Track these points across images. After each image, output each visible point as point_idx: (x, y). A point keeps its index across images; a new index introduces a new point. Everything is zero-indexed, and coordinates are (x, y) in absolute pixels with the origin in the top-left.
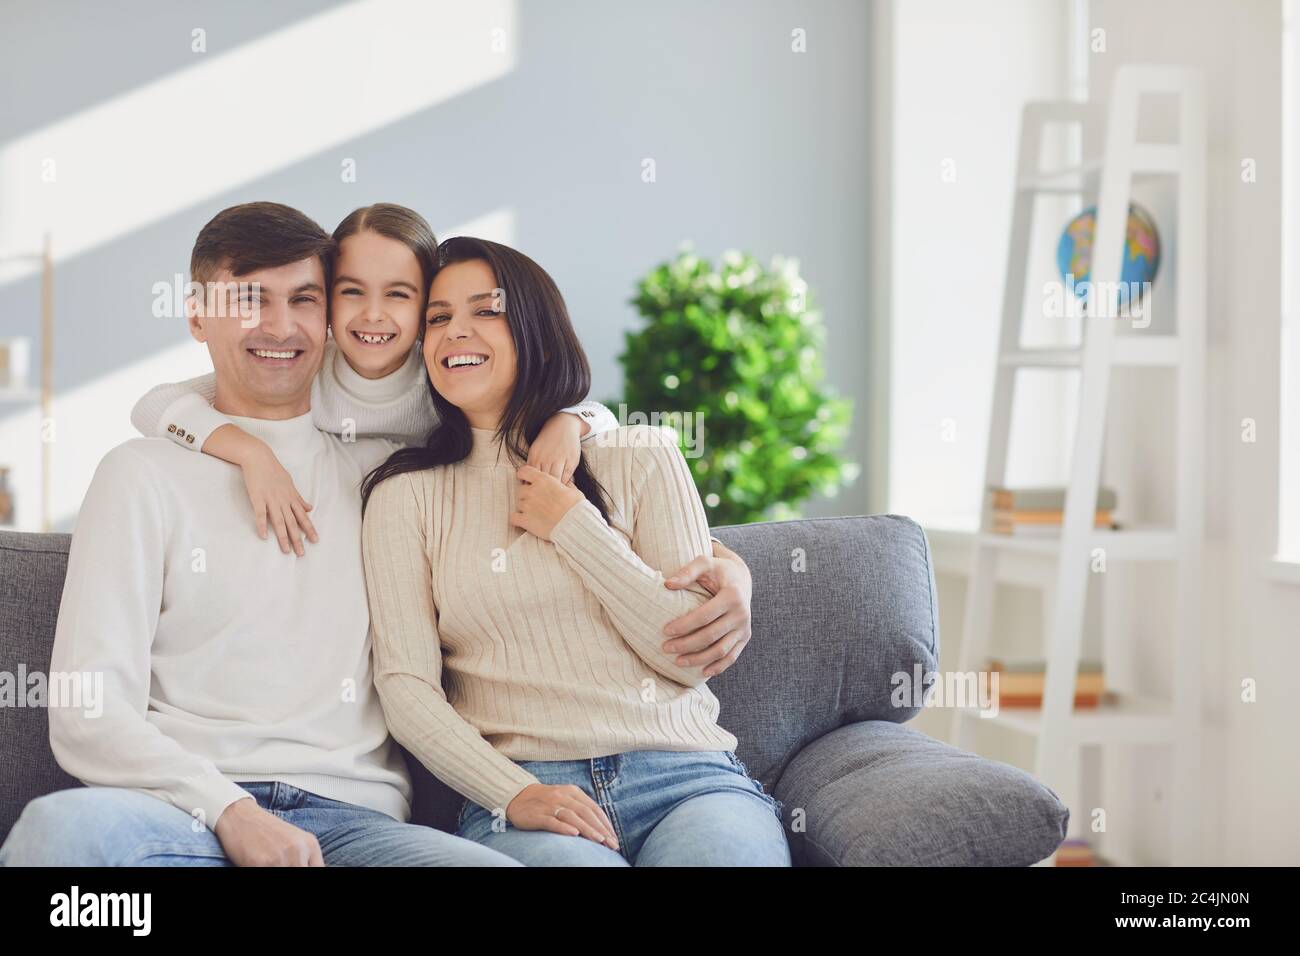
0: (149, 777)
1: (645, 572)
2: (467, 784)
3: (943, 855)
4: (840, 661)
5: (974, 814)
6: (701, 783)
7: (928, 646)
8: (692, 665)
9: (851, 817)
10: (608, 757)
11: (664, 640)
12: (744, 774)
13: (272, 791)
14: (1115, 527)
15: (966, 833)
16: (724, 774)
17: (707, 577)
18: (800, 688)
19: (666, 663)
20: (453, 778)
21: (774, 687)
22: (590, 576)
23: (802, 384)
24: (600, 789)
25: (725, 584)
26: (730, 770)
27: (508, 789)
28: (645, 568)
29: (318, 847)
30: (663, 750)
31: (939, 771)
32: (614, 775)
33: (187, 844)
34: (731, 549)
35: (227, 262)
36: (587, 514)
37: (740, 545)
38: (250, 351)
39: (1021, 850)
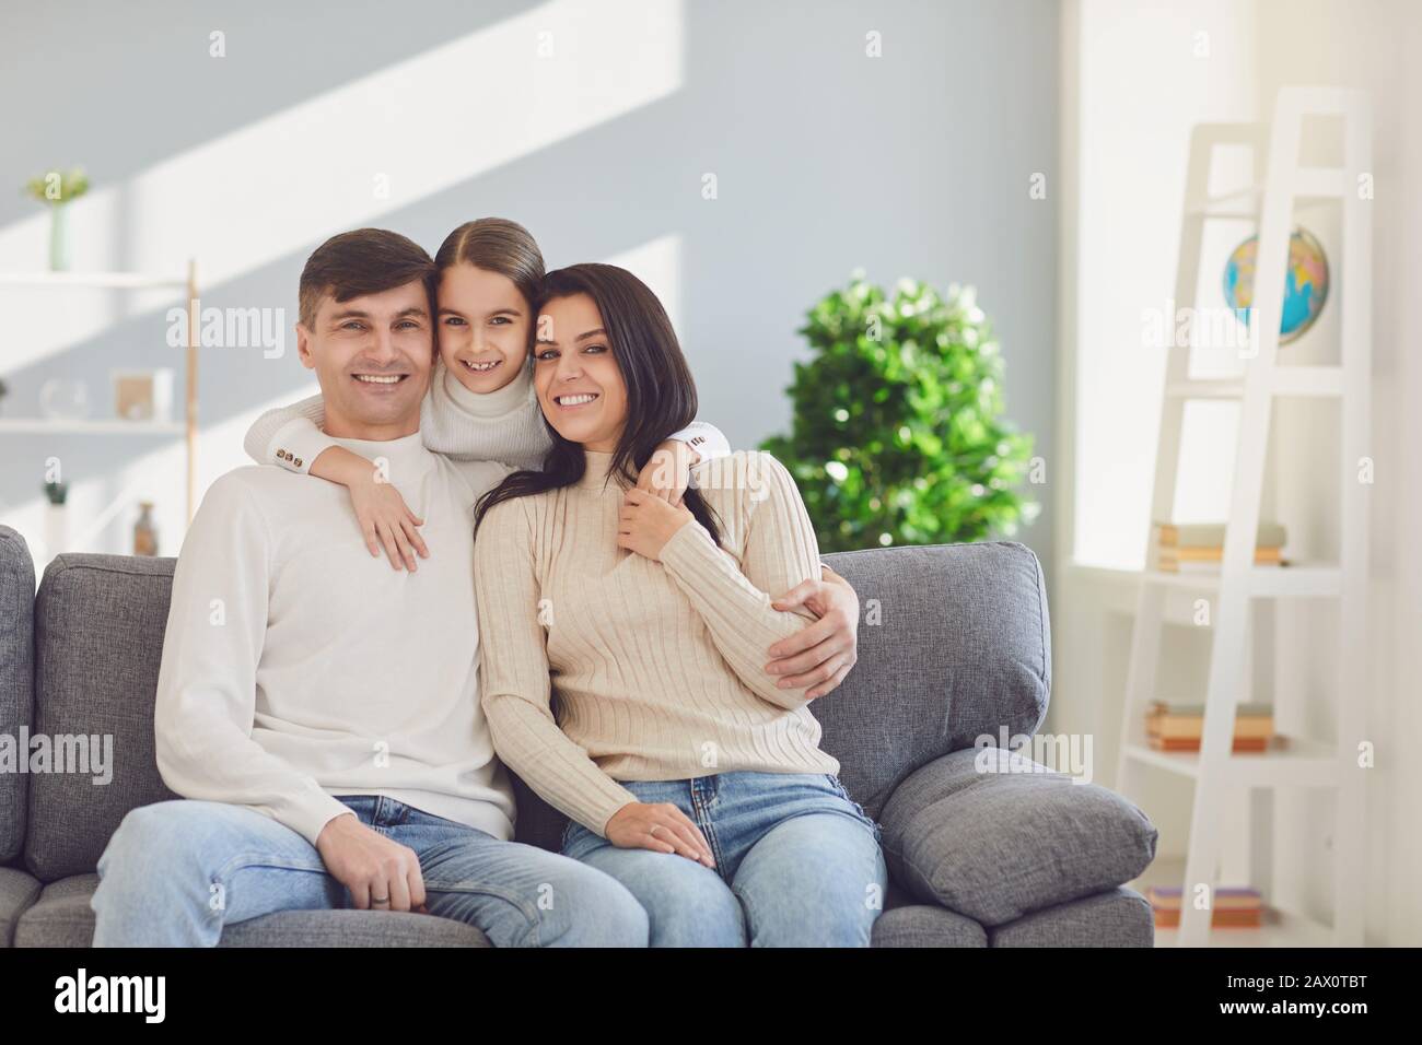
0: (252, 793)
1: (752, 592)
2: (568, 803)
3: (1029, 873)
4: (948, 687)
5: (1062, 832)
6: (799, 805)
7: (1038, 673)
8: (795, 686)
9: (943, 837)
10: (707, 777)
11: (767, 661)
12: (846, 797)
13: (376, 804)
14: (1284, 564)
15: (1053, 851)
16: (823, 796)
17: (814, 600)
18: (908, 714)
19: (766, 685)
20: (557, 798)
21: (881, 712)
22: (697, 596)
23: (979, 418)
24: (699, 808)
25: (832, 607)
26: (831, 792)
27: (607, 807)
28: (752, 589)
29: (418, 864)
30: (760, 771)
31: (1032, 791)
32: (713, 794)
33: (287, 857)
34: (840, 575)
35: (330, 288)
36: (696, 534)
37: (850, 571)
38: (355, 376)
39: (1108, 869)
